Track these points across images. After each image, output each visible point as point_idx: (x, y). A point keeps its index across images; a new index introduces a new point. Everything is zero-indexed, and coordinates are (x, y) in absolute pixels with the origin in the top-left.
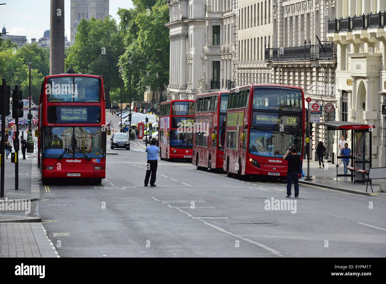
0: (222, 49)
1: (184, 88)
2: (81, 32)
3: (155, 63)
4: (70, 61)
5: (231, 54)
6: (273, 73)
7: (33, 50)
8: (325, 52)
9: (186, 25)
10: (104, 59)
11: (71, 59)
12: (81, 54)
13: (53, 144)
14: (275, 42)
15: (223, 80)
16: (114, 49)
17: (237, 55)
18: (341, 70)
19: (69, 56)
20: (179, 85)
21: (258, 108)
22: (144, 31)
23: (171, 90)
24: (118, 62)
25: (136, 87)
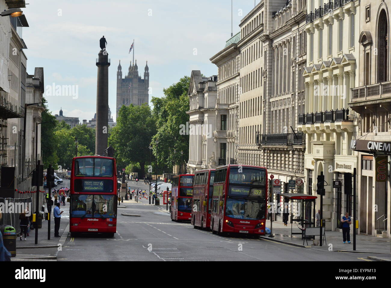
0: (228, 133)
1: (200, 164)
2: (122, 116)
3: (182, 142)
4: (112, 140)
5: (234, 138)
6: (262, 154)
7: (82, 130)
8: (298, 139)
9: (202, 114)
10: (140, 138)
11: (113, 138)
12: (121, 134)
13: (78, 207)
14: (264, 130)
15: (228, 158)
16: (148, 130)
17: (239, 138)
18: (308, 153)
19: (112, 135)
20: (196, 162)
21: (233, 183)
22: (173, 116)
23: (190, 165)
24: (151, 141)
25: (166, 161)
